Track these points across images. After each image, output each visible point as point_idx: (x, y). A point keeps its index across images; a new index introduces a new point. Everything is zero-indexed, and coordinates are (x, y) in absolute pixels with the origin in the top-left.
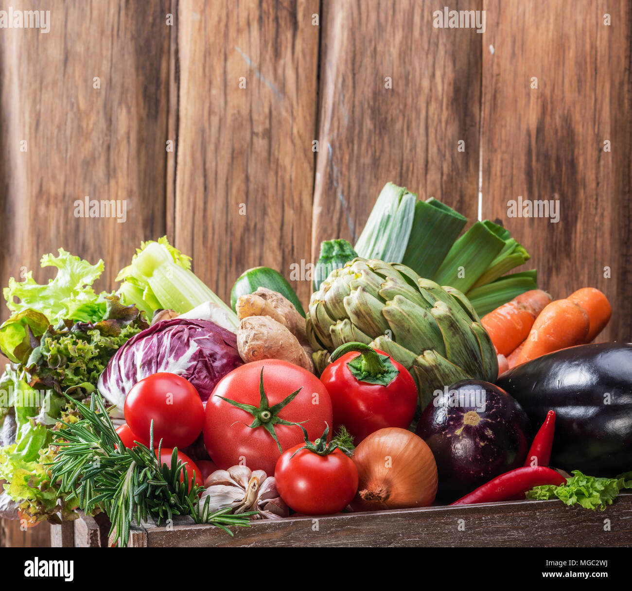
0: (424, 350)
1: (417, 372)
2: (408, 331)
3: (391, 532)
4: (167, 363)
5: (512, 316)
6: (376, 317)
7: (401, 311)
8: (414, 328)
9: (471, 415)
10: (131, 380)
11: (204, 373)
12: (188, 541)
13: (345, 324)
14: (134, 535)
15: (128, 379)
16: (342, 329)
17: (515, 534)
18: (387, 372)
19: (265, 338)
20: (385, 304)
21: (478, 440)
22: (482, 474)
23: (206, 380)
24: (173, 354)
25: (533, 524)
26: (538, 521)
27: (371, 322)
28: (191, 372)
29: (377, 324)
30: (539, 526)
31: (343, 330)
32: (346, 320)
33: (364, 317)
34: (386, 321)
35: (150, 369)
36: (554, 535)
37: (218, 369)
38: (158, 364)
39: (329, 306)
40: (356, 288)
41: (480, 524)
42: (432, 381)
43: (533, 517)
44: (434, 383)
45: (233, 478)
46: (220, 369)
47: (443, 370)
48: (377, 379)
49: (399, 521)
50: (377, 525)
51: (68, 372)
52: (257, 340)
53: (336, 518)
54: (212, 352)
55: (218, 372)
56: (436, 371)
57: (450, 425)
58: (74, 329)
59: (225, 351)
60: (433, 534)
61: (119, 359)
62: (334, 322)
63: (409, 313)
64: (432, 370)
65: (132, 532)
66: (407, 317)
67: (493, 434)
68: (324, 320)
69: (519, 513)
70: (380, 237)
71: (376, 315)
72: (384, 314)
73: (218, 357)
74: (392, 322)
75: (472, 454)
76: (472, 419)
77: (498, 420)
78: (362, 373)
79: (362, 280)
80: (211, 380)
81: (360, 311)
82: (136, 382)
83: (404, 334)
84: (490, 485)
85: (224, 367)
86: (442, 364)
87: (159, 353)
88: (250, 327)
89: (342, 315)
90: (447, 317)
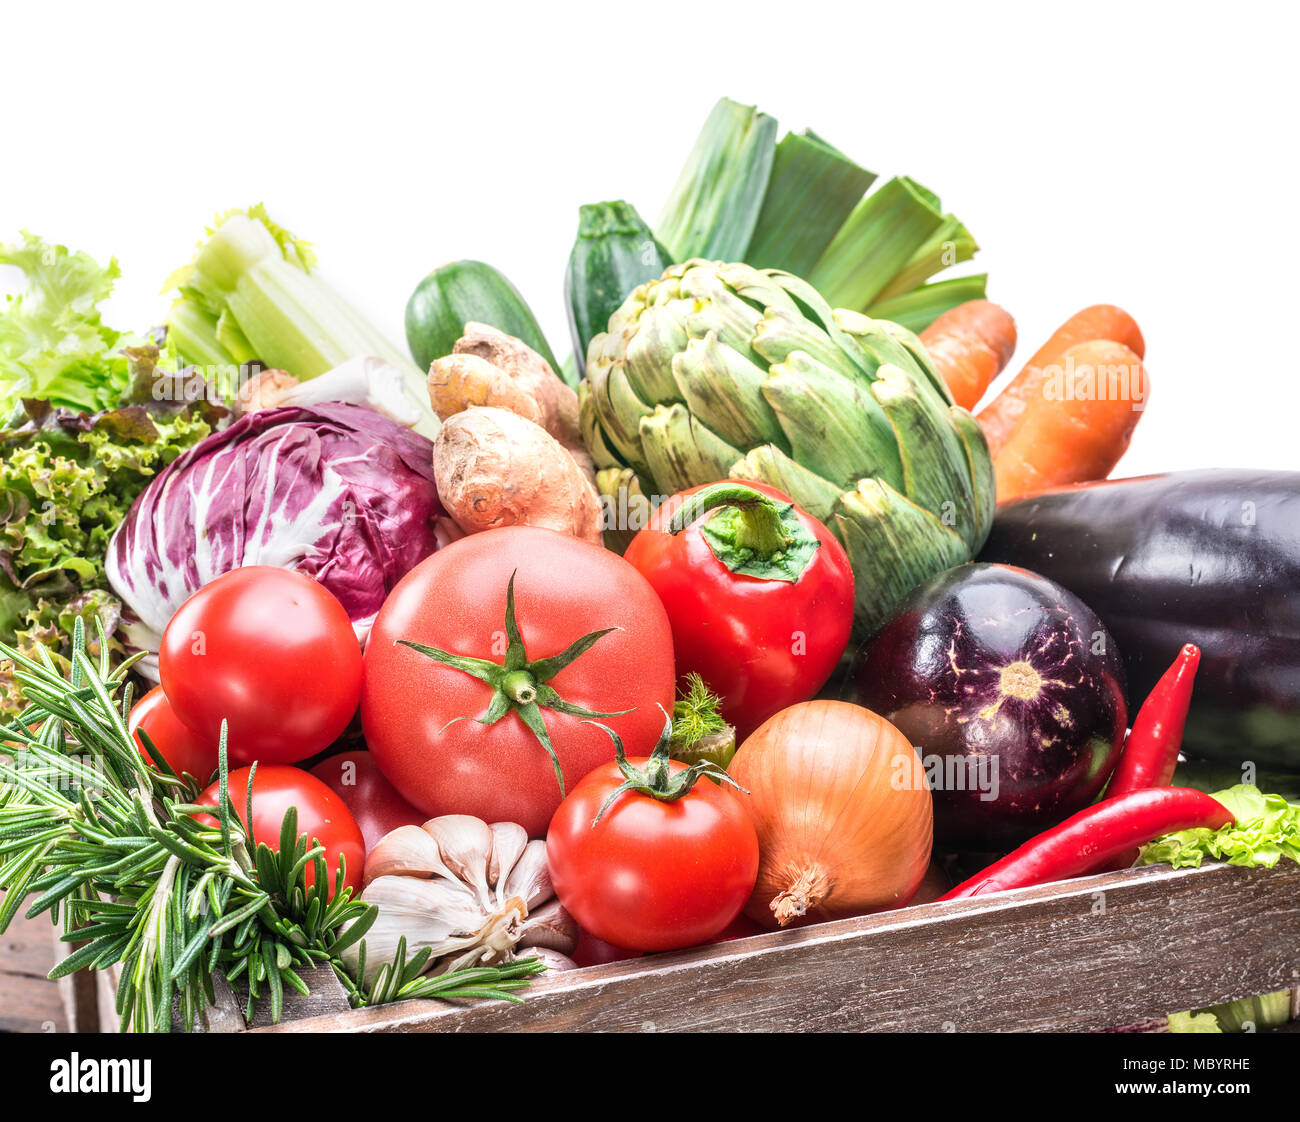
0: (856, 477)
1: (844, 530)
2: (823, 434)
3: (842, 981)
4: (269, 527)
5: (957, 358)
6: (750, 404)
7: (808, 390)
8: (835, 427)
9: (1017, 672)
10: (182, 567)
11: (359, 551)
13: (675, 415)
15: (176, 563)
16: (667, 427)
17: (1119, 952)
18: (792, 545)
19: (504, 467)
20: (767, 371)
21: (1036, 734)
22: (1037, 808)
23: (365, 566)
24: (284, 504)
25: (1160, 925)
26: (1173, 919)
27: (736, 413)
28: (329, 551)
29: (750, 418)
30: (1171, 929)
31: (671, 430)
32: (678, 407)
33: (722, 402)
34: (771, 412)
35: (228, 540)
36: (1201, 944)
37: (393, 537)
38: (248, 528)
39: (637, 372)
40: (702, 334)
41: (1044, 941)
42: (875, 548)
43: (1160, 911)
44: (880, 553)
45: (445, 860)
46: (397, 536)
47: (901, 523)
48: (774, 564)
49: (860, 953)
50: (809, 968)
51: (32, 532)
52: (485, 472)
53: (710, 962)
54: (377, 495)
55: (391, 544)
56: (886, 528)
57: (965, 695)
58: (50, 425)
59: (407, 490)
60: (937, 973)
61: (154, 508)
62: (649, 410)
63: (822, 394)
64: (877, 525)
66: (820, 402)
67: (1072, 717)
68: (625, 403)
69: (1132, 905)
70: (706, 201)
71: (749, 398)
72: (767, 396)
73: (391, 506)
74: (785, 414)
75: (1019, 765)
76: (1022, 682)
77: (1081, 681)
78: (738, 551)
79: (714, 317)
80: (377, 565)
81: (713, 389)
82: (193, 570)
83: (812, 441)
84: (1062, 836)
85: (405, 530)
86: (899, 509)
87: (249, 500)
88: (467, 438)
89: (670, 394)
90: (909, 404)
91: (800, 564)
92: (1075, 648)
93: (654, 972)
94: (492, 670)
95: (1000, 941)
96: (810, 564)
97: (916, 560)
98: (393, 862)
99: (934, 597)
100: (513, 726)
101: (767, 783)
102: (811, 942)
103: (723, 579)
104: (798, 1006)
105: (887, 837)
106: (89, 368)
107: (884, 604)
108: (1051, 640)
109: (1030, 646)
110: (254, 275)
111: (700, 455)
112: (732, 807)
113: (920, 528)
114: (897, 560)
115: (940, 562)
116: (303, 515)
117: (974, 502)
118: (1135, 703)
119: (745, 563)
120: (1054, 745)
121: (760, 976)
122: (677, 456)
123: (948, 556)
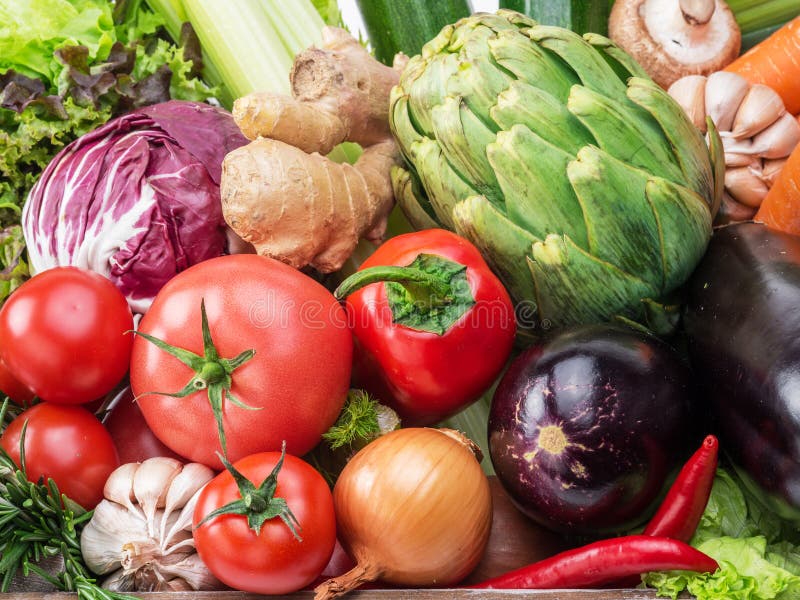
0: (549, 231)
1: (532, 269)
2: (525, 193)
4: (101, 222)
8: (536, 190)
9: (552, 432)
10: (49, 237)
11: (161, 247)
15: (46, 234)
18: (453, 303)
19: (253, 200)
20: (496, 135)
21: (558, 479)
23: (163, 258)
24: (113, 207)
28: (135, 247)
31: (427, 161)
34: (491, 168)
42: (554, 286)
54: (180, 206)
55: (184, 244)
56: (563, 274)
57: (518, 440)
61: (47, 182)
63: (530, 164)
64: (555, 271)
66: (525, 170)
67: (587, 471)
74: (500, 173)
77: (601, 446)
80: (171, 260)
83: (519, 196)
85: (196, 235)
86: (576, 262)
87: (94, 199)
97: (591, 298)
108: (584, 413)
113: (595, 276)
115: (617, 299)
116: (122, 218)
117: (661, 255)
123: (626, 295)
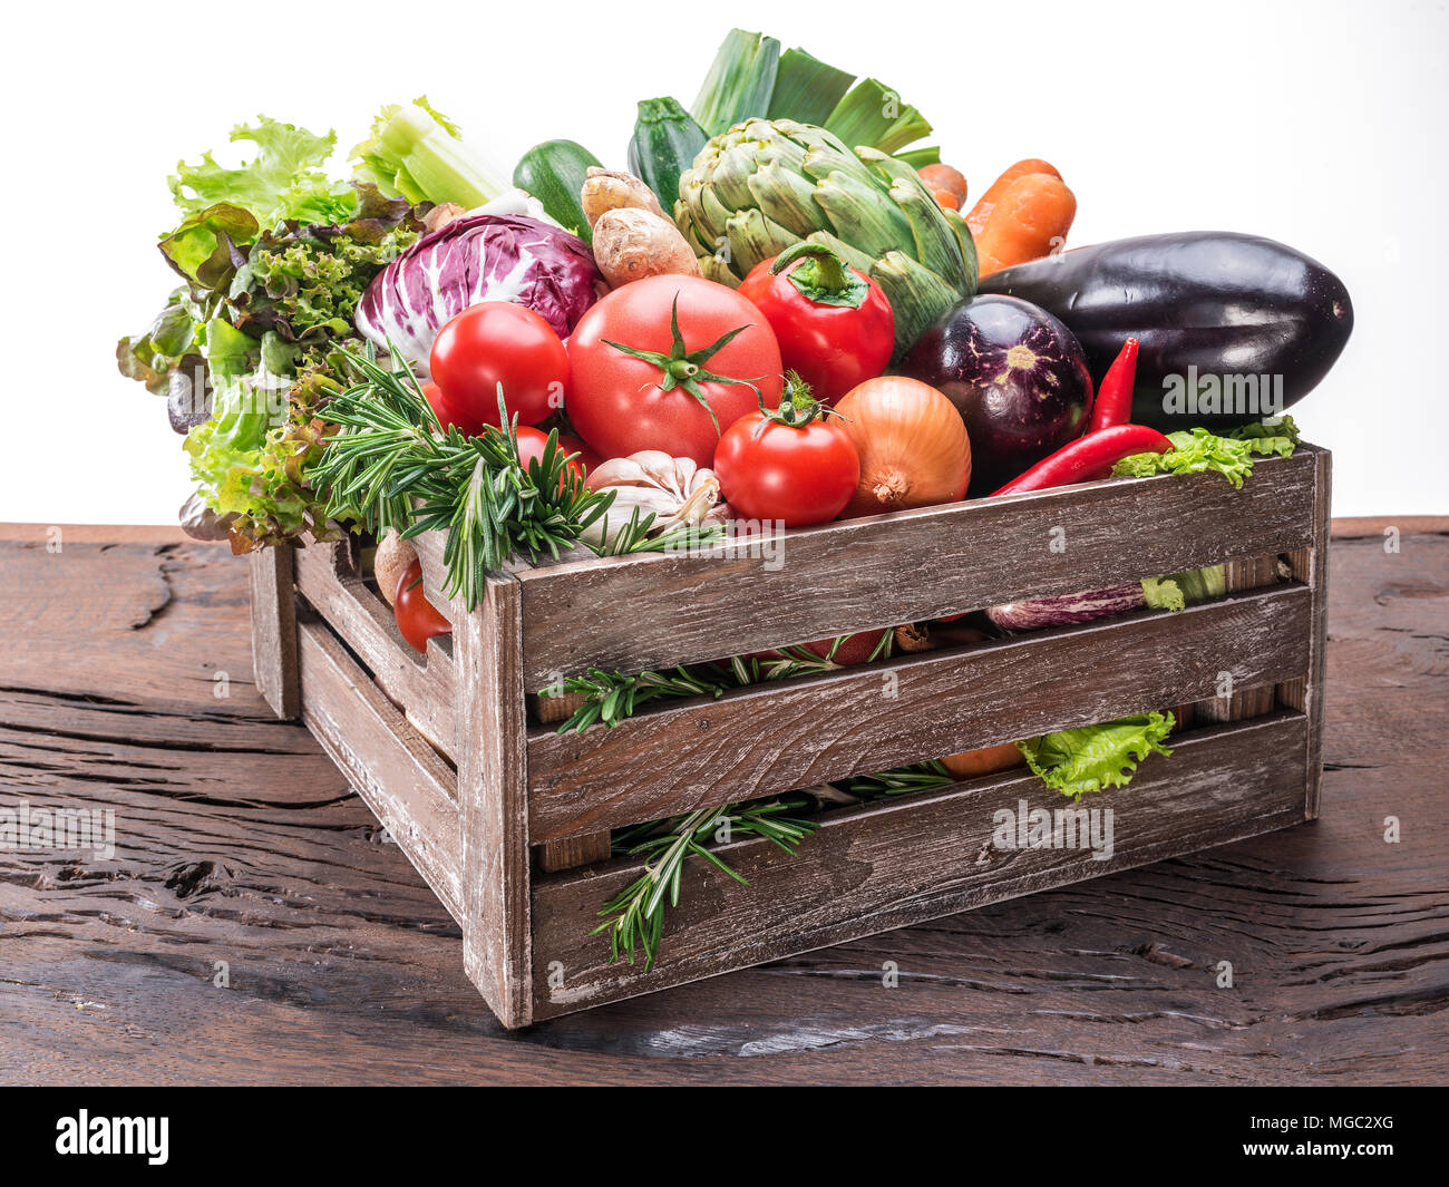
2: (859, 223)
3: (923, 545)
4: (485, 285)
6: (805, 206)
7: (845, 194)
8: (867, 219)
9: (1019, 351)
10: (424, 315)
11: (549, 300)
12: (591, 590)
13: (752, 215)
14: (497, 588)
15: (419, 312)
16: (747, 224)
17: (1106, 533)
18: (852, 287)
19: (648, 241)
20: (816, 185)
21: (1034, 390)
22: (1040, 443)
23: (554, 309)
24: (494, 271)
27: (796, 212)
28: (530, 298)
29: (807, 215)
31: (750, 227)
32: (753, 210)
33: (786, 205)
34: (821, 211)
35: (456, 295)
36: (1161, 529)
37: (569, 292)
38: (470, 287)
39: (722, 190)
40: (767, 162)
41: (1056, 523)
42: (902, 297)
43: (1132, 506)
44: (905, 300)
45: (649, 474)
46: (572, 291)
47: (919, 282)
48: (841, 297)
50: (900, 536)
51: (302, 303)
52: (635, 245)
53: (835, 529)
56: (908, 283)
57: (984, 368)
58: (306, 234)
59: (574, 263)
61: (396, 280)
62: (732, 214)
63: (857, 197)
64: (903, 281)
65: (492, 584)
66: (855, 202)
67: (1058, 379)
68: (715, 210)
69: (1112, 500)
72: (817, 200)
73: (566, 272)
74: (831, 211)
75: (1025, 412)
76: (1022, 358)
77: (1062, 358)
78: (815, 290)
79: (773, 151)
80: (562, 309)
81: (780, 197)
82: (432, 316)
83: (852, 228)
84: (1060, 458)
85: (577, 288)
86: (916, 272)
87: (468, 270)
88: (619, 225)
89: (746, 202)
90: (917, 202)
91: (859, 297)
92: (1055, 338)
93: (799, 535)
94: (662, 360)
95: (1025, 522)
96: (865, 298)
97: (930, 306)
98: (609, 479)
99: (947, 321)
100: (679, 397)
101: (859, 422)
102: (901, 519)
103: (807, 308)
104: (894, 562)
105: (945, 453)
106: (321, 201)
107: (910, 336)
108: (1039, 332)
109: (1025, 336)
110: (426, 142)
111: (772, 240)
112: (841, 435)
114: (917, 304)
116: (508, 278)
117: (965, 270)
118: (1098, 376)
119: (821, 296)
120: (1048, 398)
121: (868, 540)
122: (755, 242)
